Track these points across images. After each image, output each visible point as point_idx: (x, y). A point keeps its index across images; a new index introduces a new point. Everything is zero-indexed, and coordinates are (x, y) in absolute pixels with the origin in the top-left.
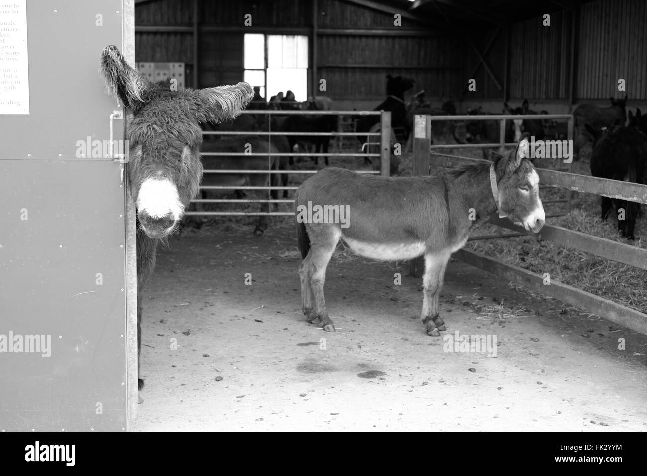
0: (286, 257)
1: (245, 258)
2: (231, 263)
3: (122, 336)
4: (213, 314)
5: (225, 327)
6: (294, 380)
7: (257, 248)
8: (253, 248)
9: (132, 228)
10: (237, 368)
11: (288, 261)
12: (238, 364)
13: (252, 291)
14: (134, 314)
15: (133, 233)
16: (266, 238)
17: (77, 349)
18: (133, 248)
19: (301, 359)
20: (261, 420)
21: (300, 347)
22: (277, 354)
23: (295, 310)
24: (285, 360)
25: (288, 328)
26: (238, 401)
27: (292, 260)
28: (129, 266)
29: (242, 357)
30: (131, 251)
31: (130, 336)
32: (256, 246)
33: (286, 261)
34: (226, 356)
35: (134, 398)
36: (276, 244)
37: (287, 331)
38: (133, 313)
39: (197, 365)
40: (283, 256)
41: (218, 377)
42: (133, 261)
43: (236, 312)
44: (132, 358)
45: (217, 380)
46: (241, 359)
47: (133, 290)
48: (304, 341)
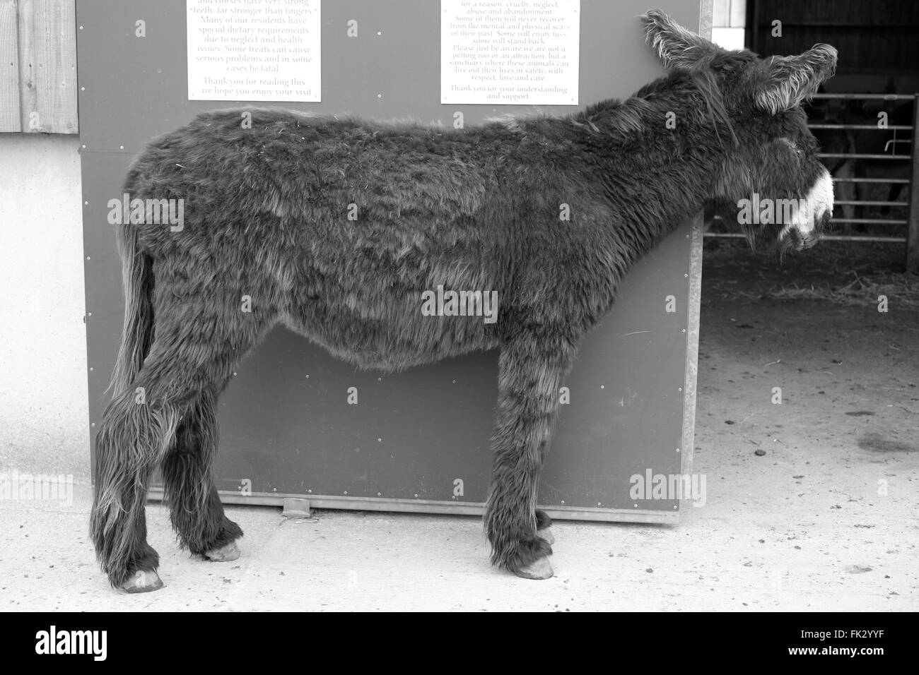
0: (782, 296)
1: (726, 296)
2: (709, 301)
3: (680, 389)
4: (713, 369)
5: (740, 387)
6: (861, 459)
7: (736, 282)
8: (730, 282)
9: (698, 252)
10: (778, 441)
11: (787, 302)
12: (778, 436)
13: (753, 340)
14: (694, 362)
15: (697, 258)
16: (743, 269)
17: (622, 403)
18: (697, 278)
19: (860, 433)
20: (839, 507)
21: (851, 417)
22: (823, 424)
23: (824, 368)
24: (837, 433)
25: (825, 391)
26: (797, 483)
27: (792, 301)
28: (691, 301)
29: (778, 426)
30: (695, 282)
31: (687, 390)
32: (733, 279)
33: (785, 301)
34: (755, 424)
35: (688, 469)
36: (760, 277)
37: (824, 395)
38: (692, 361)
39: (722, 434)
40: (776, 295)
41: (758, 451)
42: (696, 294)
43: (745, 368)
44: (688, 418)
45: (757, 453)
46: (777, 430)
47: (694, 332)
48: (852, 409)
